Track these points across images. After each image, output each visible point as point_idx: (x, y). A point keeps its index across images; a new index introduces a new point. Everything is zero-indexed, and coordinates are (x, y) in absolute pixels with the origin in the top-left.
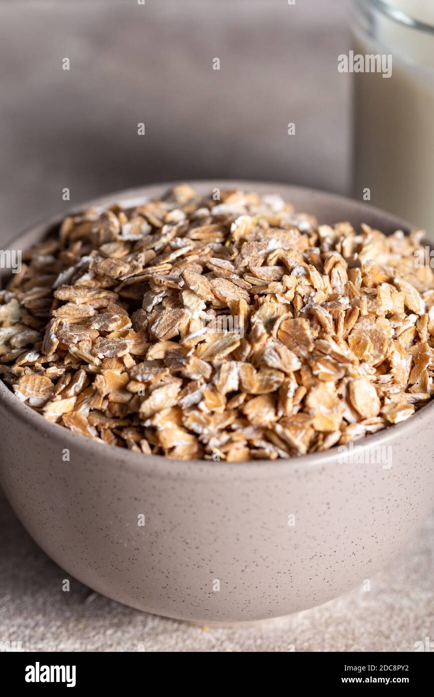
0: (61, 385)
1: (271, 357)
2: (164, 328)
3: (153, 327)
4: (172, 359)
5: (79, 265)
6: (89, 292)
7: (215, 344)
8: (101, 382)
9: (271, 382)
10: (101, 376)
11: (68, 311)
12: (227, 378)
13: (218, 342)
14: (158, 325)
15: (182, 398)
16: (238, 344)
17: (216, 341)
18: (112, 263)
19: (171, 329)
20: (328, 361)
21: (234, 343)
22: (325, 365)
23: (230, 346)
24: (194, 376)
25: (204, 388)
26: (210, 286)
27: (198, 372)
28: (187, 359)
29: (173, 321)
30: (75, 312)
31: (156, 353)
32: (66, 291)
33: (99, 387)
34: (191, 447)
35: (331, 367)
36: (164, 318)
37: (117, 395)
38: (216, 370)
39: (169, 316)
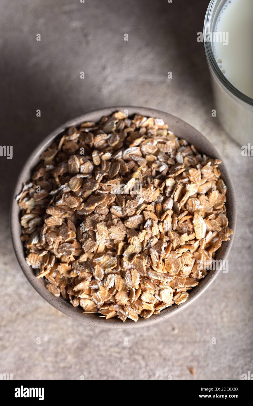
0: (45, 264)
1: (127, 278)
2: (87, 248)
3: (83, 246)
4: (89, 264)
5: (60, 189)
6: (61, 212)
7: (107, 262)
8: (60, 269)
9: (127, 287)
10: (60, 266)
11: (51, 221)
12: (109, 282)
13: (108, 261)
14: (85, 245)
15: (91, 285)
16: (116, 266)
17: (107, 260)
18: (71, 200)
19: (90, 249)
20: (151, 282)
21: (114, 265)
22: (150, 285)
23: (112, 266)
24: (96, 278)
25: (100, 284)
26: (108, 232)
27: (98, 277)
28: (94, 269)
29: (91, 246)
30: (54, 222)
31: (83, 259)
32: (51, 211)
33: (59, 270)
34: (93, 305)
35: (152, 285)
36: (88, 243)
37: (66, 275)
38: (106, 276)
39: (89, 243)
